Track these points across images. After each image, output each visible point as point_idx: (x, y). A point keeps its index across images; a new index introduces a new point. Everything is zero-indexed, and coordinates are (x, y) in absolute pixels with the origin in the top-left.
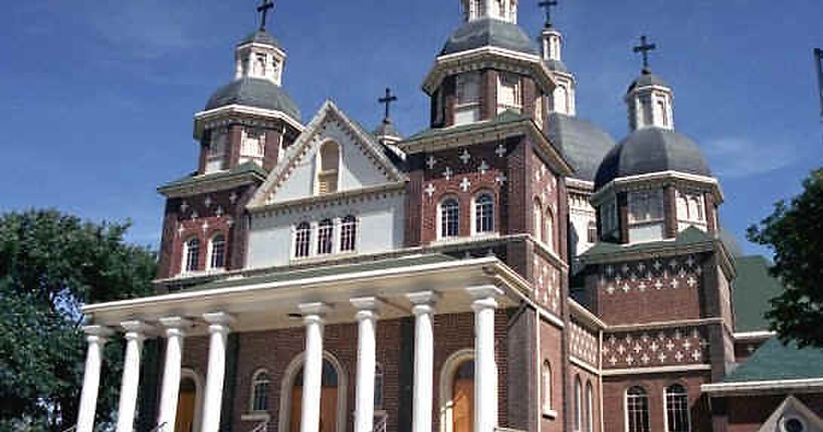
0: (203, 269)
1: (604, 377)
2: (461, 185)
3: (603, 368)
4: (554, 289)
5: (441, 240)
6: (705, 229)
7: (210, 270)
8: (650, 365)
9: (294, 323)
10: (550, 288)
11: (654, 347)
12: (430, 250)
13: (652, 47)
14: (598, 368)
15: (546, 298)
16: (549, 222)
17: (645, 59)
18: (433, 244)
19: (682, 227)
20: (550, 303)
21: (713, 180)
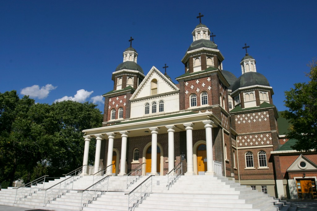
0: (117, 119)
1: (238, 149)
2: (197, 90)
3: (238, 147)
4: (226, 122)
5: (191, 108)
6: (269, 103)
7: (119, 119)
8: (252, 146)
9: (147, 134)
10: (225, 121)
11: (254, 140)
12: (188, 110)
13: (248, 47)
14: (236, 147)
15: (224, 125)
16: (224, 101)
17: (246, 51)
18: (189, 109)
19: (261, 102)
20: (225, 126)
21: (271, 87)
